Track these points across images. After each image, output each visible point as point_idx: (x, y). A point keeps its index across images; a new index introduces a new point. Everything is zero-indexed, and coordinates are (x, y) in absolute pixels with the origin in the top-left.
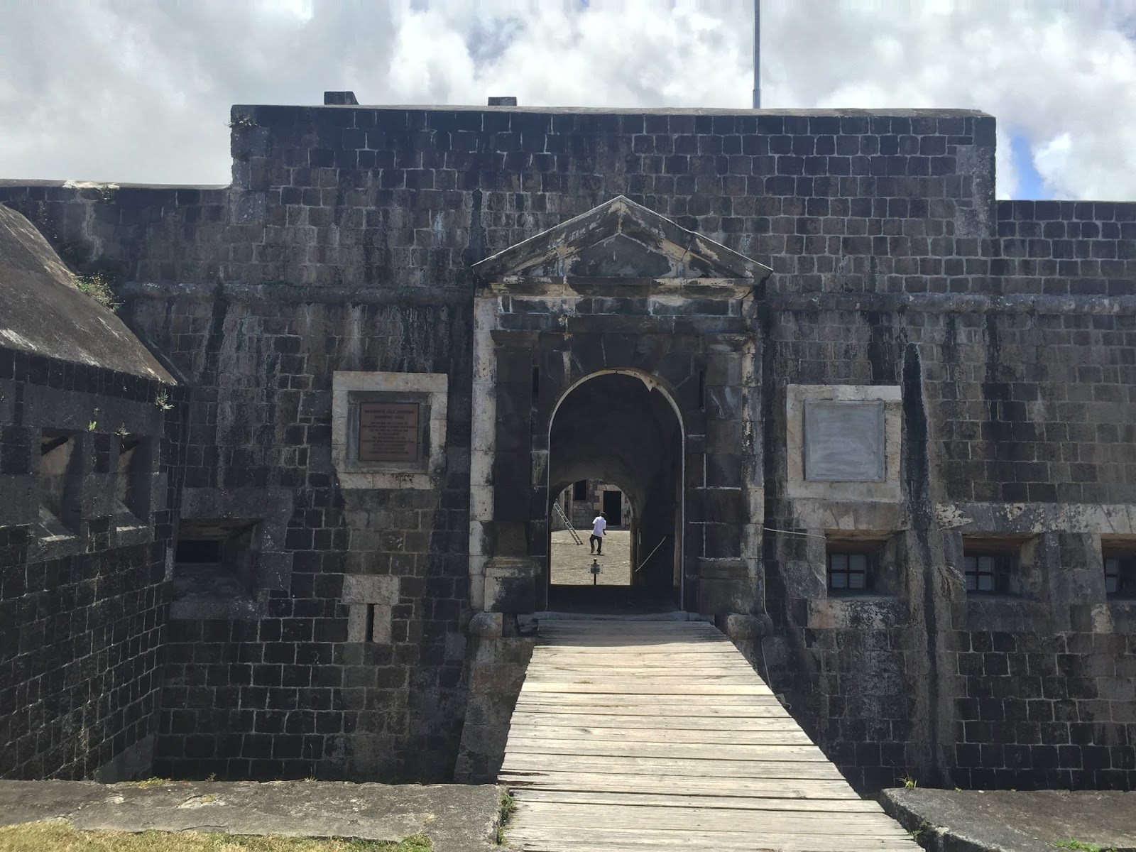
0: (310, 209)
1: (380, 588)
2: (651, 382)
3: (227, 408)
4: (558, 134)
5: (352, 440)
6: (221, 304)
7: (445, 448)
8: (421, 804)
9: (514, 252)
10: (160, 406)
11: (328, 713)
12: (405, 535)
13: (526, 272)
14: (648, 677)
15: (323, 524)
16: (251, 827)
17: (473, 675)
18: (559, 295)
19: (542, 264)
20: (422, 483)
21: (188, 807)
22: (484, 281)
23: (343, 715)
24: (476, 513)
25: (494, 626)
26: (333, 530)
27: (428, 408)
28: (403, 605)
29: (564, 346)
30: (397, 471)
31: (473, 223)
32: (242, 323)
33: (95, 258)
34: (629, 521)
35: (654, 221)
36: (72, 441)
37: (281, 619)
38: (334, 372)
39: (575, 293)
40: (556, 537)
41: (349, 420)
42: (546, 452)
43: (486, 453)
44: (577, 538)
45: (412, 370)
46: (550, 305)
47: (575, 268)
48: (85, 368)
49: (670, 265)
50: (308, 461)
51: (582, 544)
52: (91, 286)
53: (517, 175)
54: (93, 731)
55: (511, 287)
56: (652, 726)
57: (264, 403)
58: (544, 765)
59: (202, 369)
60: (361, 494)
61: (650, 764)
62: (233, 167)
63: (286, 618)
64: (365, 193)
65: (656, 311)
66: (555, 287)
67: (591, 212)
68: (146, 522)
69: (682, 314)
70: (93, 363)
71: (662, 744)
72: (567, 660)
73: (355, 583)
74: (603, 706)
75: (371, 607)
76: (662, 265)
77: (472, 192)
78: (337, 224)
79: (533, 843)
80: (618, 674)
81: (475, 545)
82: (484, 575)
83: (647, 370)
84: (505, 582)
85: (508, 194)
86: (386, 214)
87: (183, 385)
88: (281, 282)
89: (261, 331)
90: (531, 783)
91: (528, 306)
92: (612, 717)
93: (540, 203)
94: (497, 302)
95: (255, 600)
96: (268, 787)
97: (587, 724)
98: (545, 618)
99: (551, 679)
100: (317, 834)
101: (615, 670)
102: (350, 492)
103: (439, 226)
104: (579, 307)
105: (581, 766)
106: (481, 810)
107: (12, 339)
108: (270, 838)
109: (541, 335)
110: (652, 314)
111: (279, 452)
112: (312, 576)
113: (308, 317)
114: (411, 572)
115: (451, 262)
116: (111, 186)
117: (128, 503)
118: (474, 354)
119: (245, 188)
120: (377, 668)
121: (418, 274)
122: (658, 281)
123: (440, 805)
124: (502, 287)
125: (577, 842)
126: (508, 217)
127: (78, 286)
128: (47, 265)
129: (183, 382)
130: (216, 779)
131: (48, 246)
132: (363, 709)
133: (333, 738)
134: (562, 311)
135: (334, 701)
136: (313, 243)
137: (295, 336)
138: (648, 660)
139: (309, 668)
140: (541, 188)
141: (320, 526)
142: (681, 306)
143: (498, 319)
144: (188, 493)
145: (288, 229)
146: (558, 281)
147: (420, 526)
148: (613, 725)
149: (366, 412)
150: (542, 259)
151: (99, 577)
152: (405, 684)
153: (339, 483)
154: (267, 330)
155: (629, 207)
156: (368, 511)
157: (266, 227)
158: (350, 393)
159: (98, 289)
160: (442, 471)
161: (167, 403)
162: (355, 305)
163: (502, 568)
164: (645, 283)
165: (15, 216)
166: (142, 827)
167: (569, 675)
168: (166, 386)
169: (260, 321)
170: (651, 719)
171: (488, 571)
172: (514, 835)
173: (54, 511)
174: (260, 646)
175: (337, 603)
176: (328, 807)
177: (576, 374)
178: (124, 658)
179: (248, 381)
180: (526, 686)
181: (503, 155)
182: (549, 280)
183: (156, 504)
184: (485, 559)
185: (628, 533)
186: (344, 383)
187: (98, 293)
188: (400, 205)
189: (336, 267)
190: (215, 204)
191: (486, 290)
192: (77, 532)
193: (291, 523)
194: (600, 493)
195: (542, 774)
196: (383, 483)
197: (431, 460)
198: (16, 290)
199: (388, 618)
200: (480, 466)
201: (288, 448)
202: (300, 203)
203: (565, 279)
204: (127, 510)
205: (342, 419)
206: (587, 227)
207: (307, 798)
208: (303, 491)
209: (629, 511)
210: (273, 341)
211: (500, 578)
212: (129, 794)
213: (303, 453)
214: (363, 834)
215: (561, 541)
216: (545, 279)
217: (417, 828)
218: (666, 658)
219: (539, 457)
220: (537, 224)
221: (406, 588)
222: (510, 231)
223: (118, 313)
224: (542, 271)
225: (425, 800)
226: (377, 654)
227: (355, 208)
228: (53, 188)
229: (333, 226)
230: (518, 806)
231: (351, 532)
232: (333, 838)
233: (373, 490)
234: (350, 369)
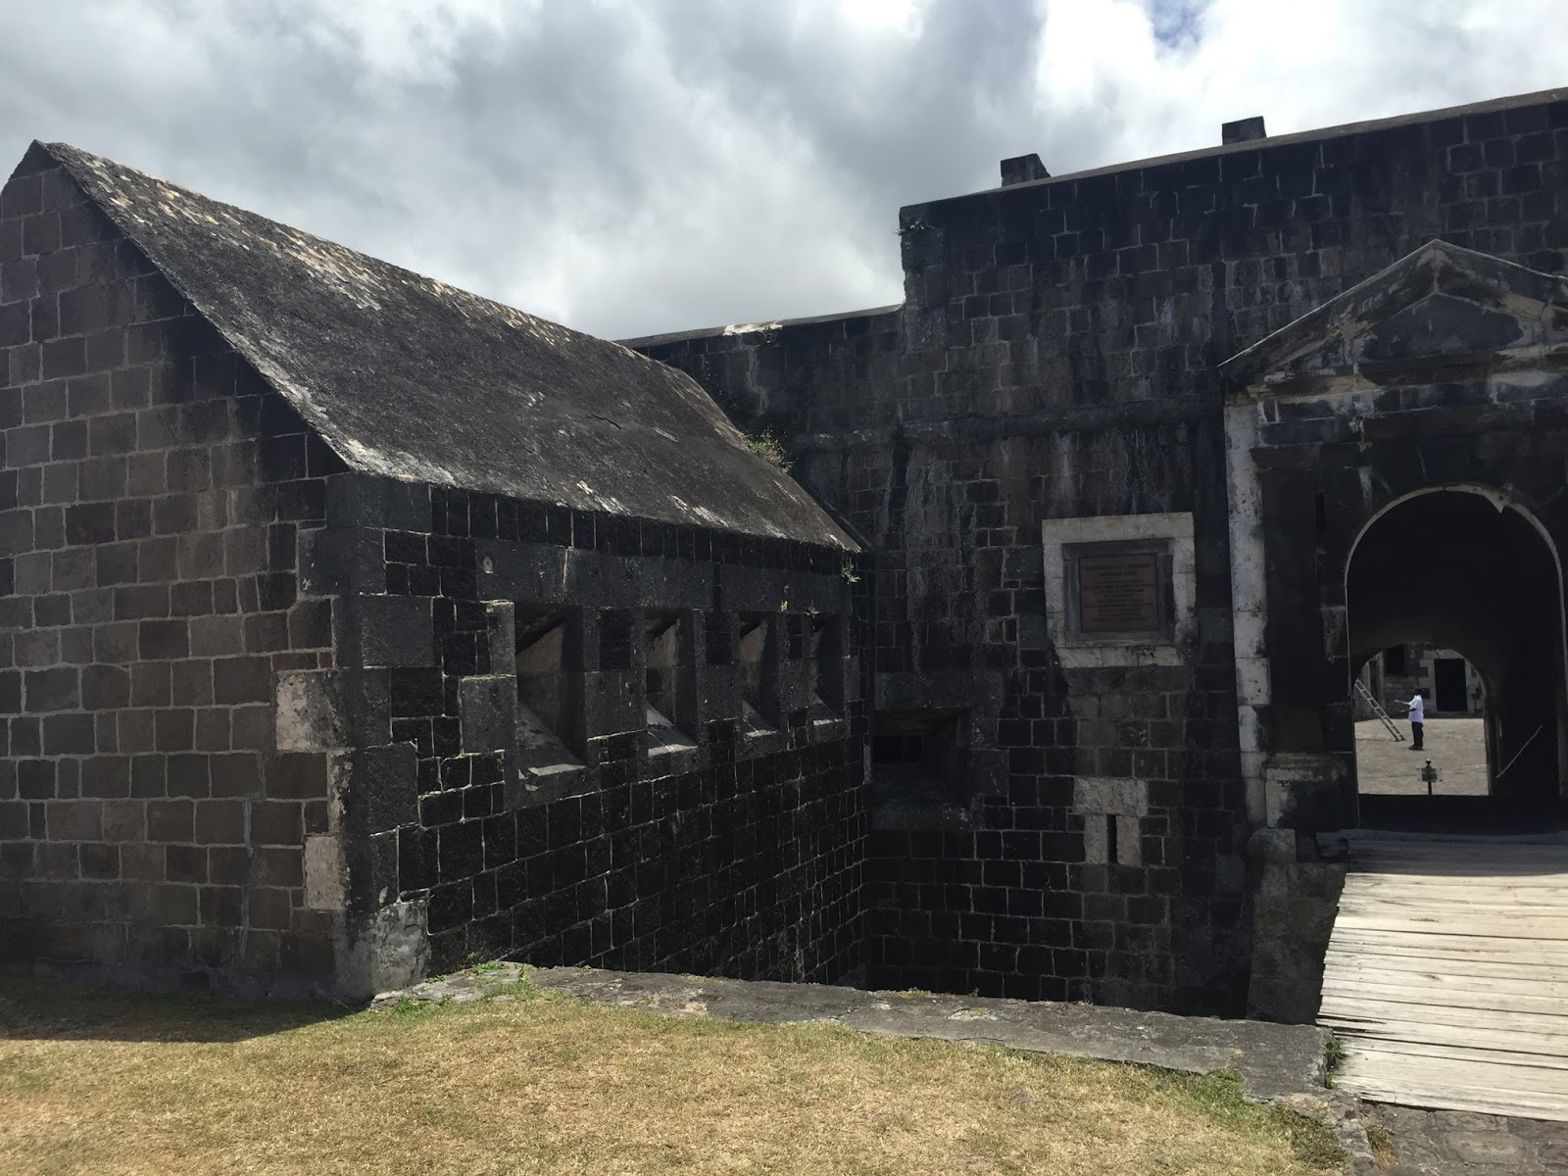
0: (1000, 319)
1: (1121, 795)
2: (1501, 498)
3: (918, 574)
4: (1332, 166)
5: (1071, 605)
6: (902, 450)
7: (1195, 610)
8: (1223, 1038)
9: (1278, 340)
10: (846, 578)
11: (1067, 951)
12: (1149, 726)
13: (1296, 364)
14: (1524, 916)
15: (1043, 713)
16: (1030, 1043)
17: (1258, 912)
18: (1349, 390)
19: (1319, 350)
20: (1168, 658)
21: (958, 1018)
22: (1236, 384)
23: (1087, 954)
24: (1246, 696)
25: (1283, 846)
26: (1055, 720)
27: (1170, 559)
28: (1155, 817)
29: (1360, 460)
30: (1134, 643)
31: (1214, 308)
32: (928, 471)
33: (762, 413)
34: (1480, 704)
35: (1490, 269)
36: (765, 625)
37: (1001, 831)
38: (1044, 522)
39: (1372, 384)
40: (1363, 730)
41: (1065, 584)
42: (1344, 608)
43: (1254, 615)
44: (1394, 732)
45: (1143, 510)
46: (1334, 406)
47: (1370, 351)
48: (773, 540)
49: (1521, 327)
50: (1018, 635)
51: (1403, 739)
52: (762, 446)
53: (1274, 234)
54: (807, 954)
55: (1276, 388)
56: (1533, 977)
57: (960, 566)
58: (1377, 1012)
59: (886, 530)
60: (1087, 675)
61: (1530, 1021)
62: (905, 283)
63: (1006, 830)
64: (1067, 289)
65: (1502, 397)
66: (1343, 380)
67: (1389, 269)
68: (841, 715)
69: (1546, 396)
70: (779, 535)
71: (1549, 999)
72: (1397, 892)
73: (1088, 787)
74: (1456, 950)
75: (1112, 820)
76: (1507, 329)
77: (1210, 266)
78: (1034, 334)
79: (1373, 1093)
80: (1476, 912)
81: (1248, 738)
82: (1263, 778)
83: (1495, 484)
84: (1295, 787)
85: (1263, 260)
86: (1096, 311)
87: (866, 551)
88: (969, 416)
89: (951, 478)
90: (1363, 1031)
91: (1302, 410)
92: (1472, 964)
93: (1310, 266)
94: (1256, 409)
95: (968, 808)
96: (1039, 1006)
97: (1434, 970)
98: (1357, 837)
99: (1375, 914)
100: (1106, 1057)
101: (1472, 906)
102: (1073, 672)
103: (1168, 317)
104: (1380, 403)
105: (1429, 1016)
106: (1300, 1051)
107: (705, 517)
108: (1055, 1056)
109: (1323, 448)
110: (1495, 402)
111: (982, 626)
112: (1034, 779)
113: (1005, 454)
114: (1161, 773)
115: (1187, 363)
116: (773, 327)
117: (820, 692)
118: (1229, 482)
119: (920, 305)
120: (1126, 898)
121: (1143, 384)
122: (1503, 353)
123: (1247, 1040)
124: (1263, 389)
125: (1431, 1097)
126: (1264, 292)
127: (749, 446)
128: (718, 428)
129: (867, 548)
130: (980, 995)
131: (714, 405)
132: (1113, 949)
133: (1078, 983)
134: (1354, 411)
135: (1074, 935)
136: (1006, 362)
137: (992, 480)
138: (1522, 895)
139: (1041, 893)
140: (1311, 244)
141: (1039, 716)
142: (1541, 386)
143: (1260, 433)
144: (881, 679)
145: (974, 348)
146: (1345, 371)
147: (1169, 713)
148: (1472, 973)
149: (1088, 568)
150: (1322, 343)
151: (800, 778)
152: (1166, 920)
153: (1058, 661)
154: (957, 476)
155: (1448, 254)
156: (1099, 697)
157: (949, 350)
158: (1065, 546)
159: (768, 447)
160: (1194, 641)
161: (853, 574)
162: (1063, 433)
163: (1289, 769)
164: (1482, 359)
165: (680, 376)
166: (917, 1033)
167: (1403, 911)
168: (850, 554)
169: (948, 464)
170: (1531, 968)
171: (1270, 773)
172: (1346, 1082)
173: (753, 705)
174: (978, 864)
175: (1067, 813)
176: (1114, 1033)
177: (1381, 498)
178: (831, 872)
179: (940, 540)
180: (1340, 921)
181: (1252, 209)
182: (1332, 372)
183: (849, 694)
184: (1263, 757)
185: (1480, 722)
186: (1056, 535)
187: (768, 452)
188: (1114, 298)
189: (1036, 388)
190: (887, 331)
191: (1240, 395)
192: (777, 727)
193: (1002, 715)
194: (1428, 662)
195: (1376, 1022)
196: (1115, 659)
197: (1178, 626)
198: (698, 462)
199: (1136, 833)
200: (1247, 633)
201: (992, 621)
202: (986, 315)
203: (1356, 369)
204: (820, 702)
205: (1057, 580)
206: (1385, 291)
207: (1087, 1022)
208: (1015, 673)
209: (1480, 688)
210: (964, 490)
211: (1287, 782)
212: (894, 1002)
213: (1011, 624)
214: (1160, 1062)
215: (1369, 736)
216: (1325, 372)
217: (1224, 1062)
218: (1551, 894)
219: (1332, 616)
220: (1307, 296)
221: (1155, 794)
222: (1269, 311)
223: (791, 473)
224: (1320, 360)
225: (1228, 1035)
226: (1126, 880)
227: (1055, 310)
228: (714, 337)
229: (1029, 337)
230: (1347, 1053)
231: (1079, 723)
232: (1126, 1062)
233: (1103, 668)
234: (1062, 516)
